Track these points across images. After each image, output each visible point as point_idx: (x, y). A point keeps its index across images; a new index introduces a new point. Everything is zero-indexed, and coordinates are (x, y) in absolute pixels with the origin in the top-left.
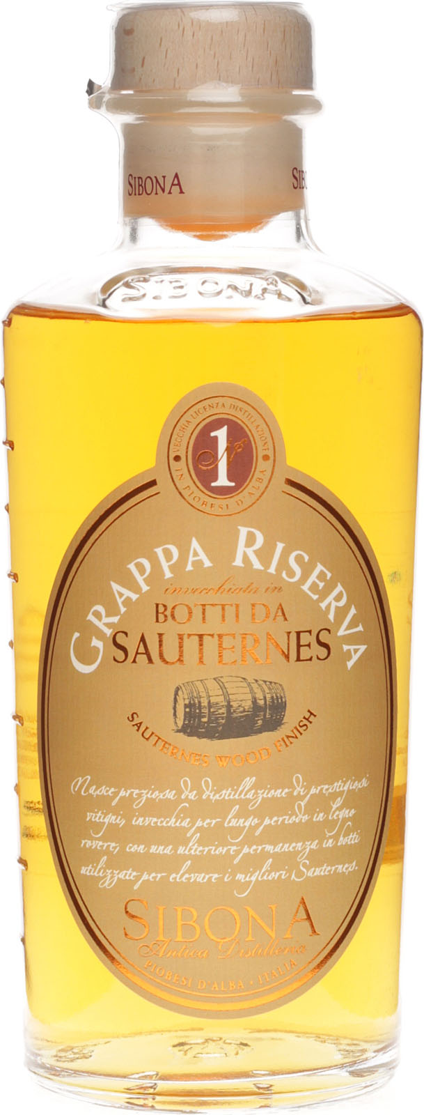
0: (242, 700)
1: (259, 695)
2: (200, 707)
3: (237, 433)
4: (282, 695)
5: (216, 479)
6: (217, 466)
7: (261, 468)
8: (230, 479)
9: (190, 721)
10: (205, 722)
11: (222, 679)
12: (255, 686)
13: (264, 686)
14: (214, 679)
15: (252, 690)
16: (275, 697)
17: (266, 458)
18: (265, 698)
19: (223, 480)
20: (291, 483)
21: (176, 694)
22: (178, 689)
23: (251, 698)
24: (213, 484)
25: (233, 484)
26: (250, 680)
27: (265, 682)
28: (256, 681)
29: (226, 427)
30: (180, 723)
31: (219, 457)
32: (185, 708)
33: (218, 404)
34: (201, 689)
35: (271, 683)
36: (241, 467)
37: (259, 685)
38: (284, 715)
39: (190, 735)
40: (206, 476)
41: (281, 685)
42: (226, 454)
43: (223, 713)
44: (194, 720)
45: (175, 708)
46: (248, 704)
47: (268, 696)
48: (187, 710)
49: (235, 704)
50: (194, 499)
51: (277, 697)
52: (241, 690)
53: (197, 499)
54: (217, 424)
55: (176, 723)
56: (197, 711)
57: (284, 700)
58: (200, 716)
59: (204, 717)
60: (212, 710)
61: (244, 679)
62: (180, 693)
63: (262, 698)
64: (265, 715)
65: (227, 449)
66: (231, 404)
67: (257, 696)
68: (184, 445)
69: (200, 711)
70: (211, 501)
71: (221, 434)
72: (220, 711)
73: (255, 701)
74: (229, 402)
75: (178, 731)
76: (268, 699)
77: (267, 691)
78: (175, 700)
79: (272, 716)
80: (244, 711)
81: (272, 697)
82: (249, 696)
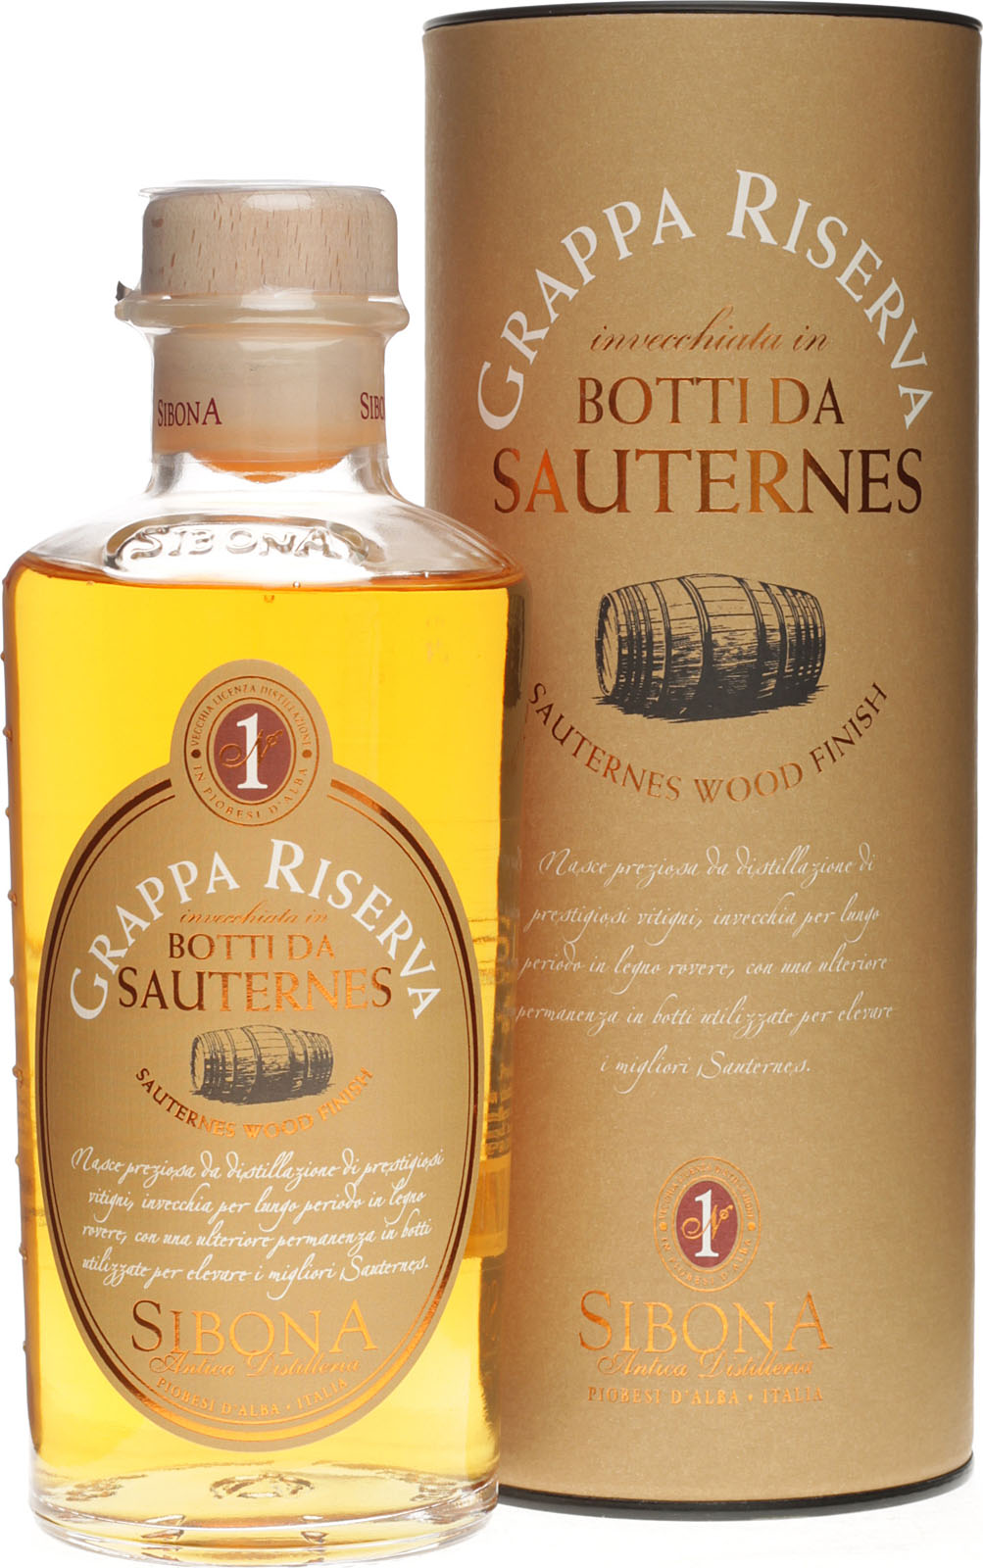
0: (277, 1055)
1: (299, 1050)
2: (224, 1064)
3: (270, 723)
4: (328, 1049)
5: (244, 780)
6: (245, 763)
7: (301, 766)
8: (261, 780)
9: (211, 1081)
10: (230, 1083)
11: (250, 1029)
12: (292, 1037)
13: (305, 1038)
14: (242, 1028)
15: (289, 1044)
16: (318, 1052)
17: (307, 754)
18: (306, 1053)
19: (252, 782)
20: (336, 784)
21: (195, 1047)
22: (197, 1040)
23: (287, 1052)
24: (240, 786)
25: (265, 786)
26: (287, 1030)
27: (306, 1033)
28: (295, 1032)
29: (256, 715)
30: (200, 1083)
31: (248, 753)
32: (206, 1064)
33: (246, 686)
34: (225, 1040)
35: (313, 1034)
36: (275, 766)
37: (298, 1037)
38: (330, 1075)
39: (212, 1097)
40: (231, 776)
41: (326, 1037)
42: (256, 748)
43: (253, 1072)
44: (217, 1080)
45: (193, 1064)
46: (284, 1061)
47: (310, 1051)
48: (208, 1067)
49: (267, 1061)
50: (216, 805)
51: (321, 1051)
52: (274, 1043)
53: (220, 805)
54: (245, 712)
55: (194, 1083)
56: (221, 1068)
57: (330, 1056)
58: (224, 1074)
59: (230, 1075)
60: (239, 1067)
61: (279, 1029)
62: (199, 1045)
63: (302, 1052)
64: (305, 1075)
65: (259, 742)
66: (263, 688)
67: (295, 1050)
68: (205, 736)
69: (224, 1068)
70: (237, 807)
71: (251, 724)
72: (249, 1069)
73: (292, 1057)
74: (259, 683)
75: (197, 1093)
76: (309, 1055)
77: (308, 1044)
78: (194, 1055)
79: (315, 1076)
80: (279, 1069)
81: (315, 1052)
82: (286, 1051)
